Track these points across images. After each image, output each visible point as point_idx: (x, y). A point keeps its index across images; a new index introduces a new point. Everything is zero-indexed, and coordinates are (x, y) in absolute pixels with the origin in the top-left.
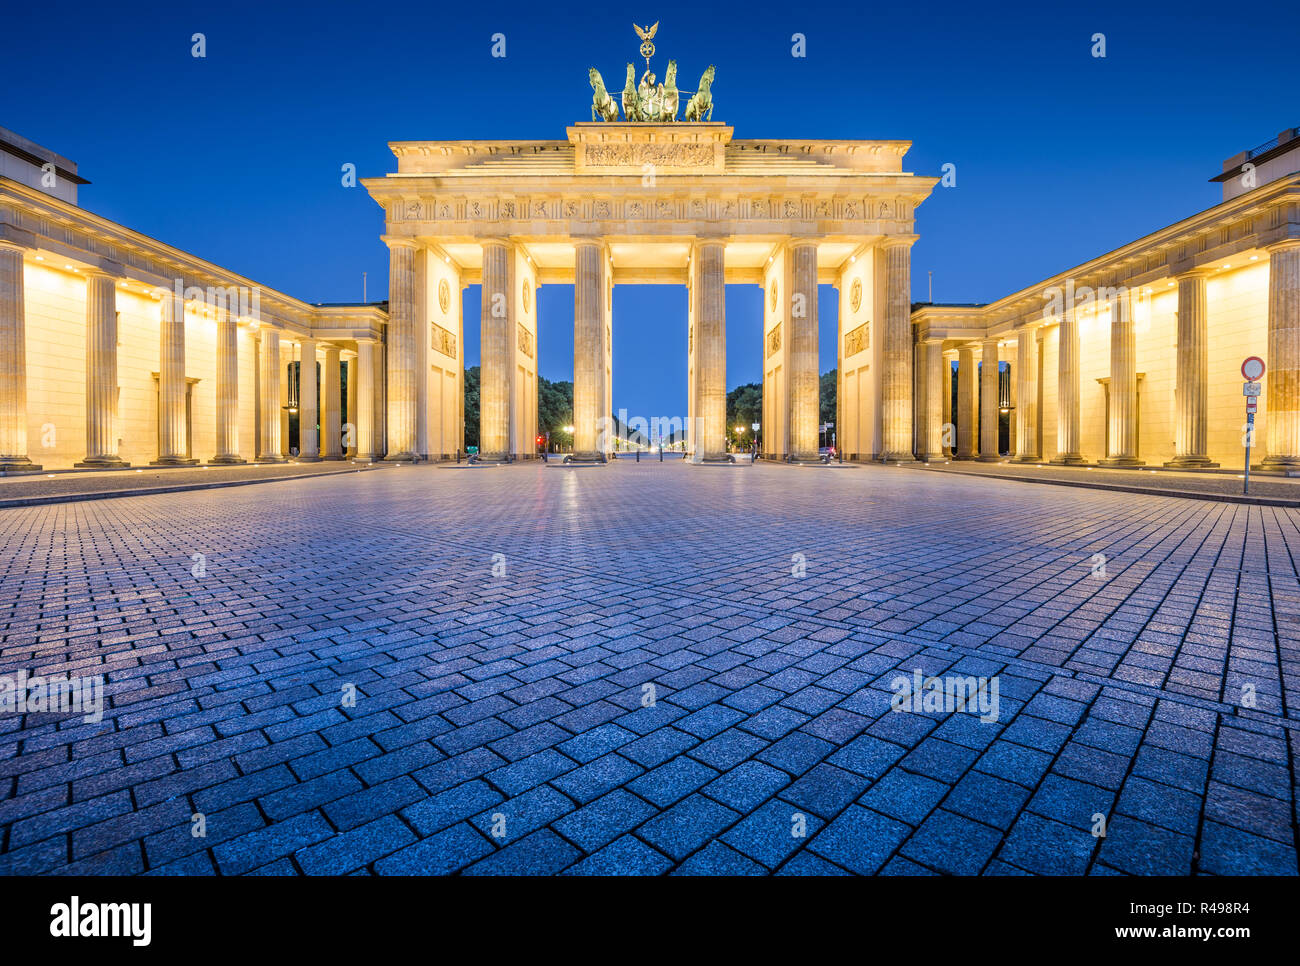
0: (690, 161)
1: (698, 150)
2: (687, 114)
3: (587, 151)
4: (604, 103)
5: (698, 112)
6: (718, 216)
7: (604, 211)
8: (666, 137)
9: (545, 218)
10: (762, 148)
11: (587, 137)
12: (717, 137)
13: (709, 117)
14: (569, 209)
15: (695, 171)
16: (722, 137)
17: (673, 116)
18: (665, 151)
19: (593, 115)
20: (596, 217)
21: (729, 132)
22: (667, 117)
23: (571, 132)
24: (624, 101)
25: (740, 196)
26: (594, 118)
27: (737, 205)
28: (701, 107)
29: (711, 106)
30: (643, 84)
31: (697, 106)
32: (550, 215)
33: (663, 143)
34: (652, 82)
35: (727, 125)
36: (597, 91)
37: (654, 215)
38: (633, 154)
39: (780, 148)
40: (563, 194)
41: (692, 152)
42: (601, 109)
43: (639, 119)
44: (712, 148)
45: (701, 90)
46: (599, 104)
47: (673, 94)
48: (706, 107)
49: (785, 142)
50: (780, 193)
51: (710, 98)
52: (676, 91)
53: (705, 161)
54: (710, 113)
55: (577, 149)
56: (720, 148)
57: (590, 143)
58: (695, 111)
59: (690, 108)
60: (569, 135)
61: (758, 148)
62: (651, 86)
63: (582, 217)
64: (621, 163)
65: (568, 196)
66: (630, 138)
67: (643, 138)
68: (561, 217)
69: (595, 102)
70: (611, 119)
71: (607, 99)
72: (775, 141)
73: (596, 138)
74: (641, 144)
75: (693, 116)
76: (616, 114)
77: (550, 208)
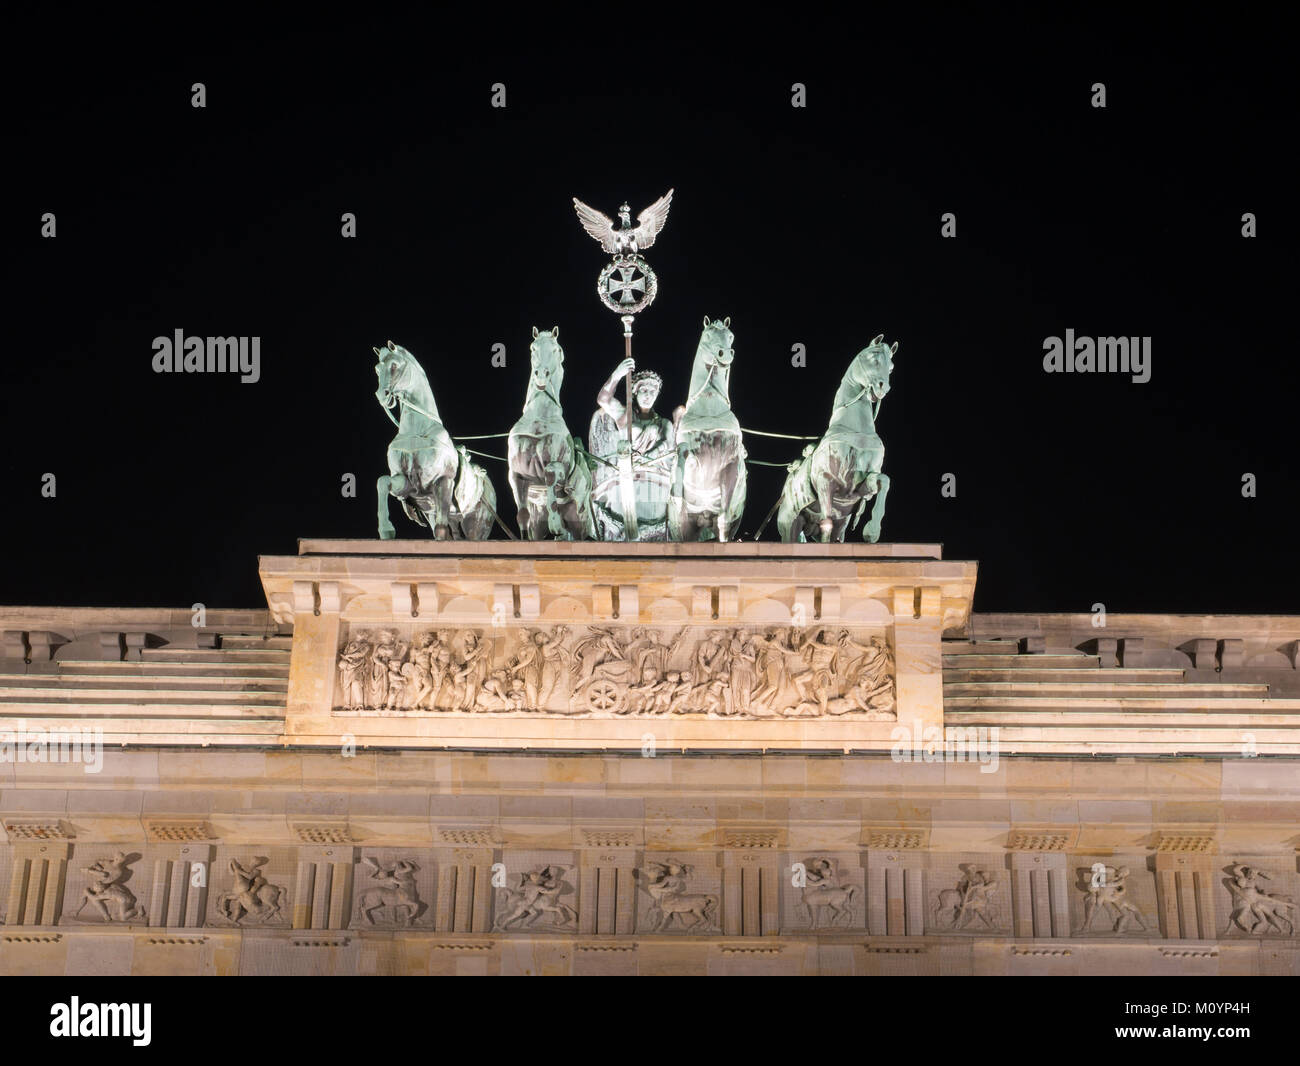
0: (787, 695)
1: (825, 655)
2: (786, 516)
3: (341, 651)
4: (432, 470)
5: (826, 510)
6: (917, 927)
7: (403, 899)
8: (687, 602)
9: (129, 922)
10: (1108, 649)
11: (345, 600)
12: (904, 604)
13: (873, 528)
14: (239, 889)
15: (810, 735)
16: (930, 602)
17: (722, 523)
18: (682, 653)
19: (383, 513)
20: (359, 921)
21: (959, 581)
22: (698, 529)
23: (276, 575)
24: (515, 465)
25: (1014, 841)
26: (385, 524)
27: (1004, 874)
28: (838, 490)
29: (879, 486)
30: (609, 407)
31: (822, 485)
32: (154, 914)
33: (671, 626)
34: (647, 402)
35: (947, 556)
36: (403, 426)
37: (624, 914)
38: (539, 665)
39: (1190, 649)
40: (220, 821)
41: (797, 660)
42: (419, 489)
43: (579, 533)
44: (887, 645)
45: (840, 428)
46: (412, 475)
47: (717, 441)
48: (861, 488)
49: (1209, 626)
50: (1193, 827)
51: (876, 454)
52: (734, 429)
53: (856, 697)
54: (879, 512)
55: (300, 646)
56: (921, 650)
57: (356, 621)
58: (815, 506)
59: (794, 495)
60: (269, 584)
61: (1090, 647)
62: (639, 417)
63: (297, 919)
64: (485, 699)
65: (242, 835)
66: (530, 601)
67: (588, 603)
68: (202, 921)
69: (394, 466)
70: (460, 529)
71: (444, 454)
72: (1166, 621)
73: (386, 601)
74: (580, 626)
75: (807, 522)
76: (485, 514)
77: (157, 885)
